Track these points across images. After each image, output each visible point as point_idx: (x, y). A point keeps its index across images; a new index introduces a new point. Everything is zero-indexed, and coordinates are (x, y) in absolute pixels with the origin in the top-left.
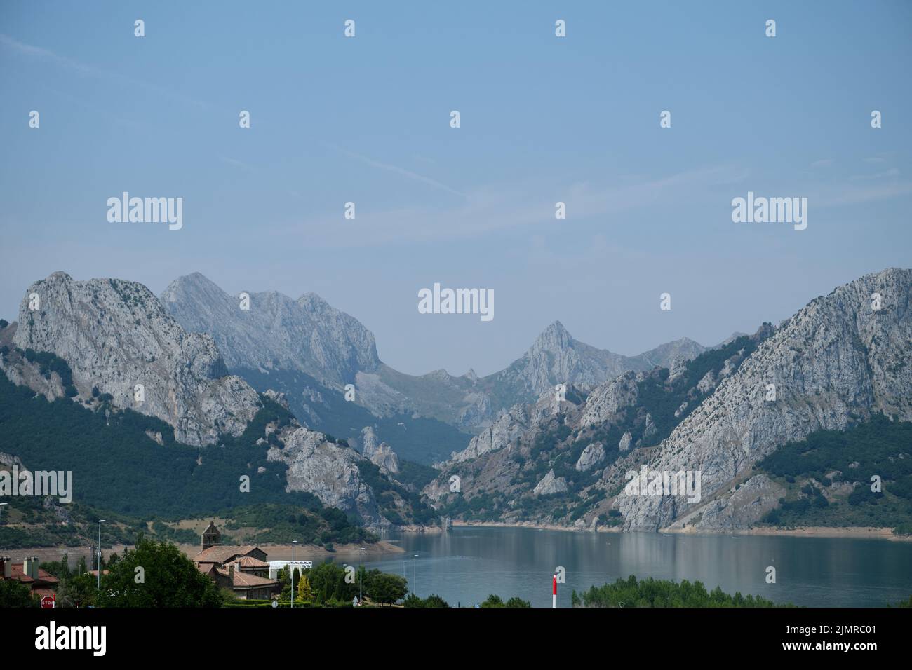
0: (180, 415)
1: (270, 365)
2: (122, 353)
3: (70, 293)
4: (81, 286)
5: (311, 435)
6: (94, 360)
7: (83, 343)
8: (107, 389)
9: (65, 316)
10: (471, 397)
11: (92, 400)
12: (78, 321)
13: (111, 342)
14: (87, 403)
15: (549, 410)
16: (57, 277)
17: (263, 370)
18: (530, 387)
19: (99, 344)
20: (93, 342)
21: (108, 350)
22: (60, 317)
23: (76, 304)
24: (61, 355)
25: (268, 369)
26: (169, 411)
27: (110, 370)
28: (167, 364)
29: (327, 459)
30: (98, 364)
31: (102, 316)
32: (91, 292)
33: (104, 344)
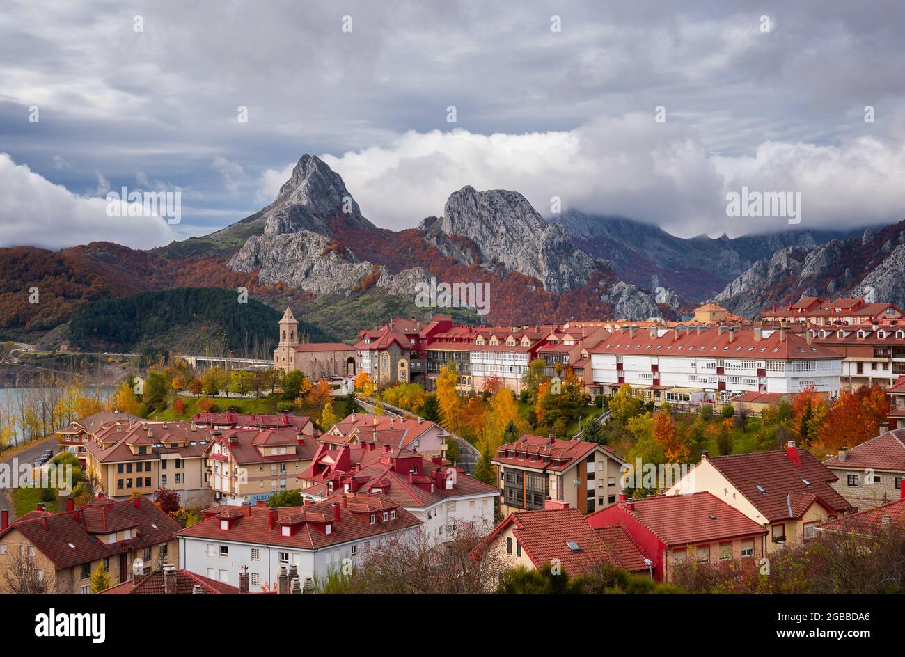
0: (546, 275)
1: (587, 234)
2: (509, 237)
3: (475, 199)
4: (482, 195)
5: (627, 286)
6: (492, 241)
7: (485, 231)
8: (501, 259)
9: (472, 214)
10: (725, 253)
11: (492, 266)
12: (481, 217)
13: (503, 230)
14: (490, 268)
15: (780, 265)
16: (467, 189)
17: (583, 238)
18: (766, 245)
19: (495, 231)
20: (491, 229)
21: (500, 235)
22: (470, 214)
23: (479, 207)
24: (472, 238)
25: (586, 237)
26: (539, 271)
27: (502, 247)
28: (537, 243)
29: (638, 301)
30: (495, 244)
31: (496, 214)
32: (488, 199)
33: (497, 231)
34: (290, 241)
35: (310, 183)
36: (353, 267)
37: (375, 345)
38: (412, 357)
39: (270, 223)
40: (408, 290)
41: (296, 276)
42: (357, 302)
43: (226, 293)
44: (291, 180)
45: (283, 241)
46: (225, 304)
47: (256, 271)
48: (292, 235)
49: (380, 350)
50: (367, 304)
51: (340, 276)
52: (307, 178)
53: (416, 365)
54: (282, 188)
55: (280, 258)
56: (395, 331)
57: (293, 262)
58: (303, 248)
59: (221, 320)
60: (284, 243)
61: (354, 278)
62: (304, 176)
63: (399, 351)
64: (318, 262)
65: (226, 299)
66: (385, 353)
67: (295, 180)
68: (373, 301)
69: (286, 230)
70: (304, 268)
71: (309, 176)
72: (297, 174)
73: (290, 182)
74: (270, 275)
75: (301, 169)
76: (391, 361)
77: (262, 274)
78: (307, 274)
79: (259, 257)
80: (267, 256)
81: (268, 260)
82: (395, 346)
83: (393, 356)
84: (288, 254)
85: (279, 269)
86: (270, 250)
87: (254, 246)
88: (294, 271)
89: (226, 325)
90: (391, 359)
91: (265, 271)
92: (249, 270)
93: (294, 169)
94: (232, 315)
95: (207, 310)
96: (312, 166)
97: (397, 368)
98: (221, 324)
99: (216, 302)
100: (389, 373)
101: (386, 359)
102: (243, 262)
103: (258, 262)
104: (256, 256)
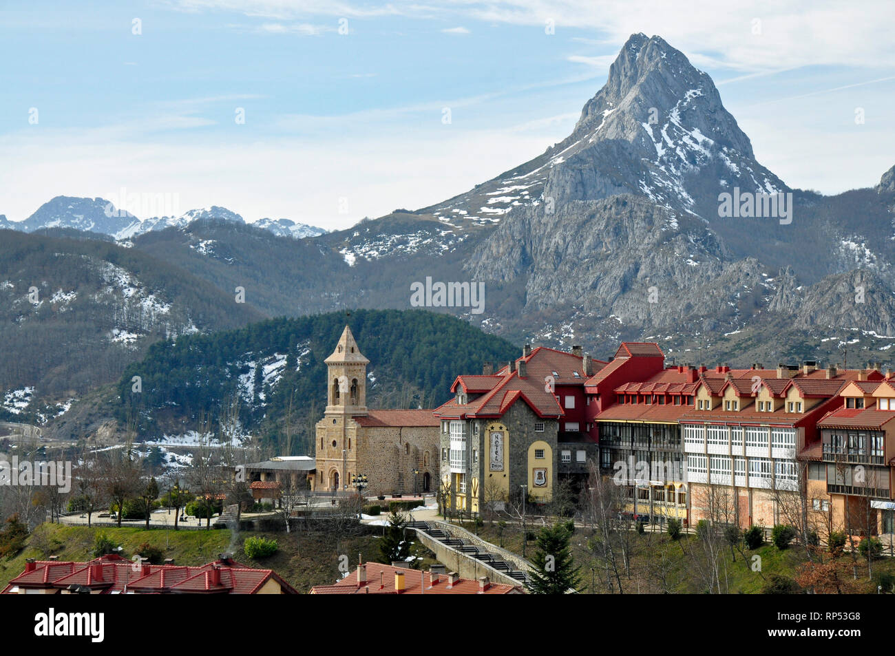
34: (592, 216)
35: (645, 94)
36: (721, 269)
37: (473, 409)
38: (564, 438)
39: (555, 181)
40: (837, 318)
41: (602, 289)
42: (727, 344)
43: (436, 320)
44: (606, 90)
45: (577, 217)
46: (432, 343)
47: (522, 278)
48: (595, 204)
49: (484, 419)
50: (746, 349)
51: (695, 288)
52: (638, 84)
53: (574, 455)
54: (587, 105)
55: (570, 251)
56: (525, 377)
57: (597, 259)
58: (618, 231)
59: (422, 377)
60: (580, 219)
61: (722, 292)
62: (633, 79)
63: (532, 422)
64: (648, 260)
65: (435, 333)
66: (497, 425)
67: (615, 88)
68: (759, 340)
69: (590, 192)
70: (619, 272)
71: (642, 80)
72: (619, 75)
73: (604, 94)
74: (548, 288)
75: (627, 64)
76: (511, 445)
77: (534, 286)
78: (625, 286)
79: (528, 249)
80: (544, 247)
81: (545, 255)
82: (520, 412)
83: (516, 435)
84: (586, 244)
85: (568, 274)
86: (550, 236)
87: (518, 227)
88: (599, 278)
89: (433, 387)
90: (512, 440)
91: (540, 278)
92: (509, 277)
93: (612, 66)
94: (445, 367)
95: (394, 356)
96: (650, 59)
97: (526, 461)
98: (422, 386)
99: (415, 340)
100: (507, 472)
101: (499, 439)
102: (496, 259)
103: (526, 260)
104: (524, 248)
